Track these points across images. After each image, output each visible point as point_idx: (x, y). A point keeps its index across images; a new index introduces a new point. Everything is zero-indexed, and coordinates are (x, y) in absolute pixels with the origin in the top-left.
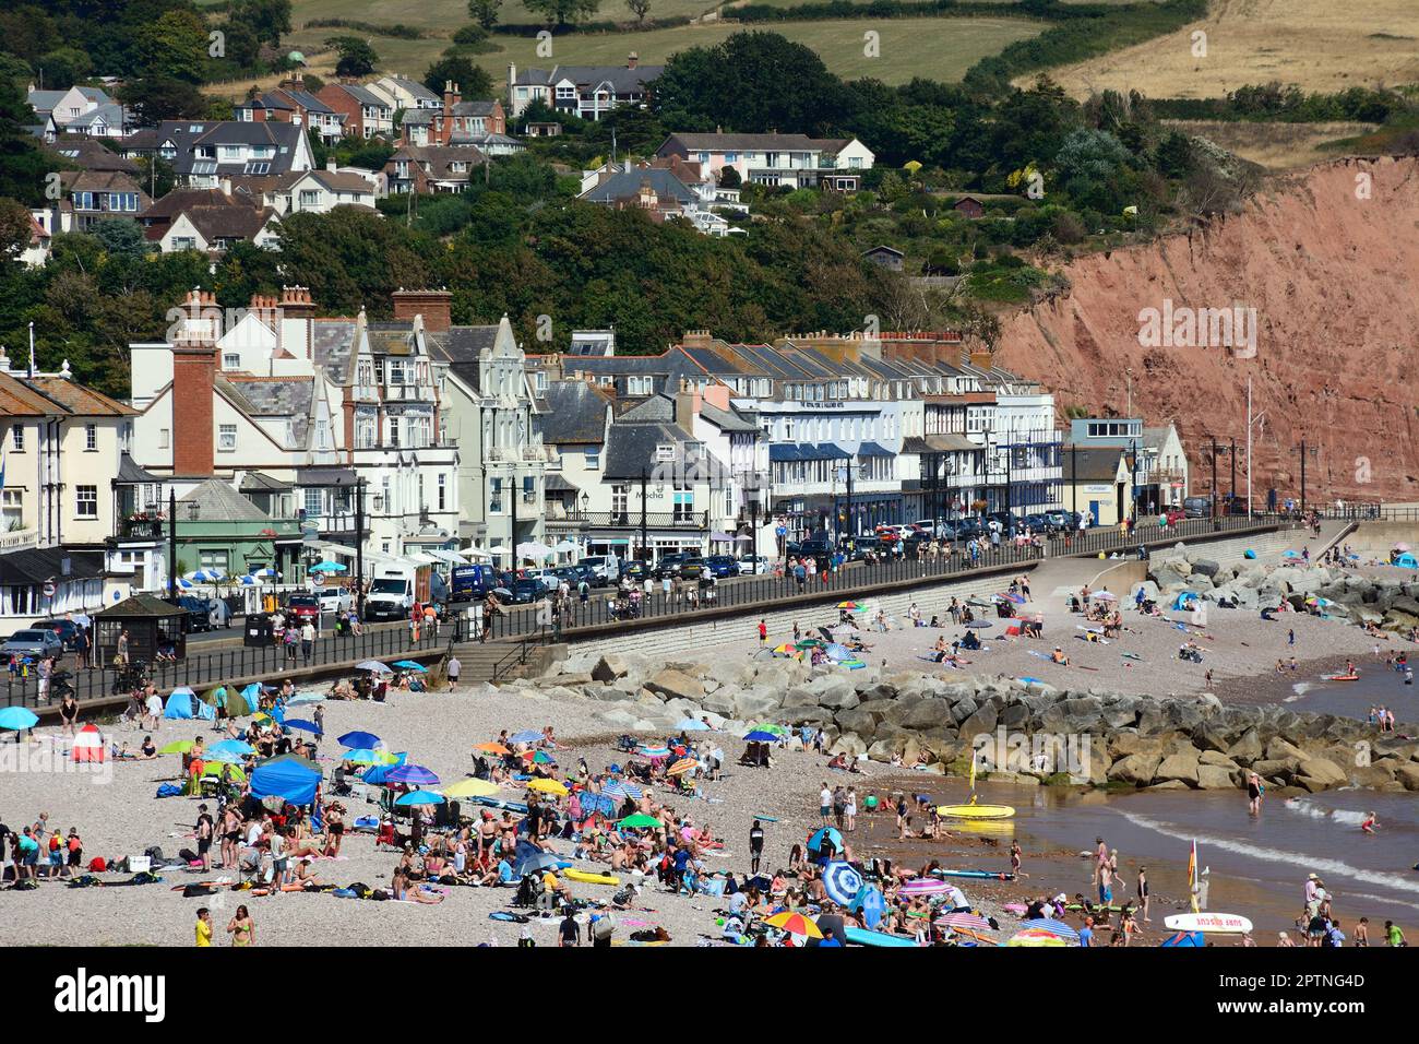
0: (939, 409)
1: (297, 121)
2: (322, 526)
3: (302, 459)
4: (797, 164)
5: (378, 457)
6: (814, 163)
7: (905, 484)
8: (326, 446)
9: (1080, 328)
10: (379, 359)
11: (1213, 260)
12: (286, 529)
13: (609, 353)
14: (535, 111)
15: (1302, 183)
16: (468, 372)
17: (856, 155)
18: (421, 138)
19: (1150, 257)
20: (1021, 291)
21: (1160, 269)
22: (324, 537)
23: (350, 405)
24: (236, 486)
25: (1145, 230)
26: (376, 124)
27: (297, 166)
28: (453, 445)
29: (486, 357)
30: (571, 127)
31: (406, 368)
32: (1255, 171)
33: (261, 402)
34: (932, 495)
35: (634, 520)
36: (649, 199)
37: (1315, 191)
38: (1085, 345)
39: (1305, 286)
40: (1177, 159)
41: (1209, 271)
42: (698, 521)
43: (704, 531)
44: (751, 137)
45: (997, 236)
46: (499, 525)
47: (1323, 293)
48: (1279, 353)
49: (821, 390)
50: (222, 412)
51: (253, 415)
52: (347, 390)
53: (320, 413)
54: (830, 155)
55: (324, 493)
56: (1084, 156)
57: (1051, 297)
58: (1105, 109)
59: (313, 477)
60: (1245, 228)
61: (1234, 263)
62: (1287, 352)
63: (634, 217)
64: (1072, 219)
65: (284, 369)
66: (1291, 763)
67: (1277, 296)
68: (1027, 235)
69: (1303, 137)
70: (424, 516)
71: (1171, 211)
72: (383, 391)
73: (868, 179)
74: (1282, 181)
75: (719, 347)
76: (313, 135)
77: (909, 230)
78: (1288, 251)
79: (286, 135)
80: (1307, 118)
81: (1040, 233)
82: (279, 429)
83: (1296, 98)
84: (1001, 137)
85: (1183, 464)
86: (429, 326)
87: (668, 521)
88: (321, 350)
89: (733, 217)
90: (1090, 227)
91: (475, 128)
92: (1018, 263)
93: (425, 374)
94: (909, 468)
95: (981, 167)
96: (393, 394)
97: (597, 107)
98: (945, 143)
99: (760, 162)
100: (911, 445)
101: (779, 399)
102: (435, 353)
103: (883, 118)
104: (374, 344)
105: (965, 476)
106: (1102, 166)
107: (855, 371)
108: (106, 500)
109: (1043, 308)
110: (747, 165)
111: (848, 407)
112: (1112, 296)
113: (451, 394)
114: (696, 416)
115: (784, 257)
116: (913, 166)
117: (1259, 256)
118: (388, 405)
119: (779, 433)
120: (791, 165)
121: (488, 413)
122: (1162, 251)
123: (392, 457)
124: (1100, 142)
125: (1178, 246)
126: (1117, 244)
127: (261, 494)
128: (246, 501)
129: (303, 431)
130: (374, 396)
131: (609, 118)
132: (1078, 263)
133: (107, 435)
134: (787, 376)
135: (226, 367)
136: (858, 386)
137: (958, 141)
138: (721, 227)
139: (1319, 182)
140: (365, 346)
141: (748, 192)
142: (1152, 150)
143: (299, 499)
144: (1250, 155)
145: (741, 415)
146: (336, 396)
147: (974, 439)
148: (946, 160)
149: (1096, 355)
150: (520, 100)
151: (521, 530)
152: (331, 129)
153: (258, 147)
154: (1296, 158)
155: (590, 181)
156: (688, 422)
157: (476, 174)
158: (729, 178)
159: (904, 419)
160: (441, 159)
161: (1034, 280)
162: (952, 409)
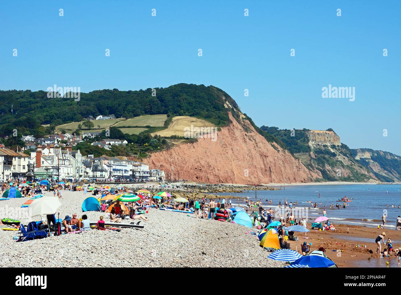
0: (134, 166)
1: (55, 138)
2: (55, 174)
3: (52, 165)
4: (118, 143)
5: (62, 166)
6: (120, 143)
7: (130, 175)
8: (55, 164)
9: (153, 161)
10: (62, 154)
11: (169, 154)
12: (50, 173)
13: (93, 157)
14: (86, 137)
15: (179, 146)
16: (74, 156)
17: (125, 142)
18: (71, 140)
19: (161, 153)
20: (145, 157)
21: (162, 155)
22: (55, 175)
23: (59, 159)
24: (44, 168)
25: (161, 150)
26: (65, 139)
27: (55, 143)
28: (72, 165)
29: (76, 154)
30: (90, 139)
31: (66, 155)
32: (173, 144)
33: (47, 158)
34: (133, 176)
35: (95, 176)
36: (100, 146)
37: (181, 147)
38: (153, 163)
39: (179, 158)
40: (164, 142)
41: (168, 155)
42: (104, 176)
43: (104, 177)
44: (113, 139)
45: (142, 151)
46: (77, 175)
47: (182, 159)
48: (176, 166)
49: (119, 163)
50: (42, 159)
51: (46, 160)
52: (58, 157)
53: (55, 160)
54: (122, 142)
55: (55, 169)
56: (153, 142)
57: (149, 157)
58: (156, 137)
59: (53, 168)
60: (172, 150)
61: (171, 155)
62: (177, 166)
63: (97, 147)
64: (152, 149)
65: (50, 154)
66: (174, 195)
67: (176, 159)
68: (146, 150)
69: (179, 141)
70: (68, 173)
71: (164, 148)
72: (63, 158)
73: (127, 145)
74: (177, 146)
75: (107, 157)
76: (57, 140)
77: (132, 150)
78: (177, 154)
79: (54, 140)
80: (180, 139)
81: (148, 150)
82: (49, 162)
83: (178, 137)
84: (143, 140)
85: (164, 175)
86: (69, 151)
87: (100, 176)
88: (55, 152)
89: (110, 148)
90: (154, 150)
91: (78, 139)
92: (145, 153)
93: (68, 156)
94: (131, 173)
95: (141, 143)
96: (64, 158)
97: (93, 137)
98: (136, 141)
99: (113, 143)
100: (131, 170)
101: (114, 163)
102: (70, 154)
103: (129, 138)
104: (62, 152)
105: (137, 174)
106: (155, 143)
107: (124, 161)
108: (26, 167)
109: (148, 158)
110: (112, 143)
111: (123, 165)
112: (156, 158)
113: (72, 159)
114: (103, 164)
115: (116, 152)
116: (132, 143)
117: (174, 154)
118: (64, 159)
119: (114, 167)
120: (117, 143)
121: (77, 161)
122: (162, 152)
123: (64, 166)
124: (155, 140)
125: (164, 152)
126: (157, 152)
127: (47, 169)
128: (45, 170)
129: (53, 162)
130: (62, 158)
131: (95, 138)
132: (152, 154)
133: (26, 159)
134: (115, 161)
135: (43, 154)
136: (124, 162)
137: (138, 140)
138: (109, 149)
139: (181, 146)
140: (61, 152)
141: (112, 146)
142: (161, 141)
143: (52, 170)
144: (173, 143)
145: (109, 164)
146: (57, 158)
147: (139, 170)
148: (136, 143)
149: (154, 164)
150: (84, 136)
151: (81, 176)
152: (60, 139)
153: (51, 141)
154: (178, 143)
155: (92, 144)
156: (102, 165)
157: (78, 144)
158: (110, 144)
159: (130, 167)
160: (74, 142)
161: (147, 155)
162: (136, 166)
